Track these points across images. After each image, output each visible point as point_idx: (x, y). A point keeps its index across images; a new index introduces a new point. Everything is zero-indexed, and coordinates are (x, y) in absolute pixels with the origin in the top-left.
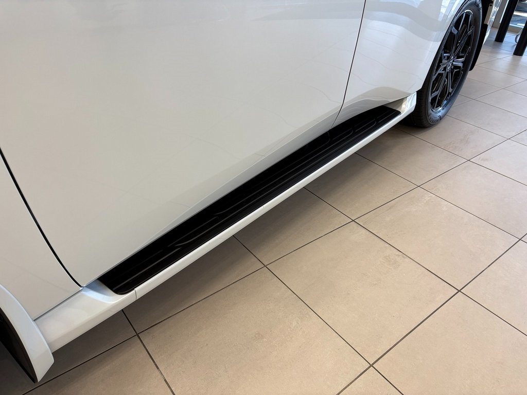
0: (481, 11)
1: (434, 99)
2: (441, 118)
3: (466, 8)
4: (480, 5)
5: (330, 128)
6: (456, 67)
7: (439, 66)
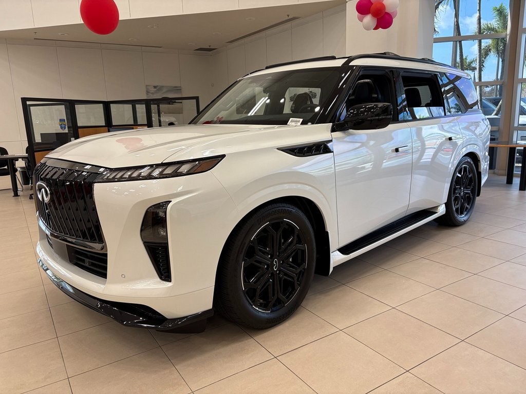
0: (473, 165)
1: (457, 210)
2: (465, 221)
3: (463, 164)
4: (472, 163)
5: (404, 216)
6: (467, 193)
7: (454, 193)
